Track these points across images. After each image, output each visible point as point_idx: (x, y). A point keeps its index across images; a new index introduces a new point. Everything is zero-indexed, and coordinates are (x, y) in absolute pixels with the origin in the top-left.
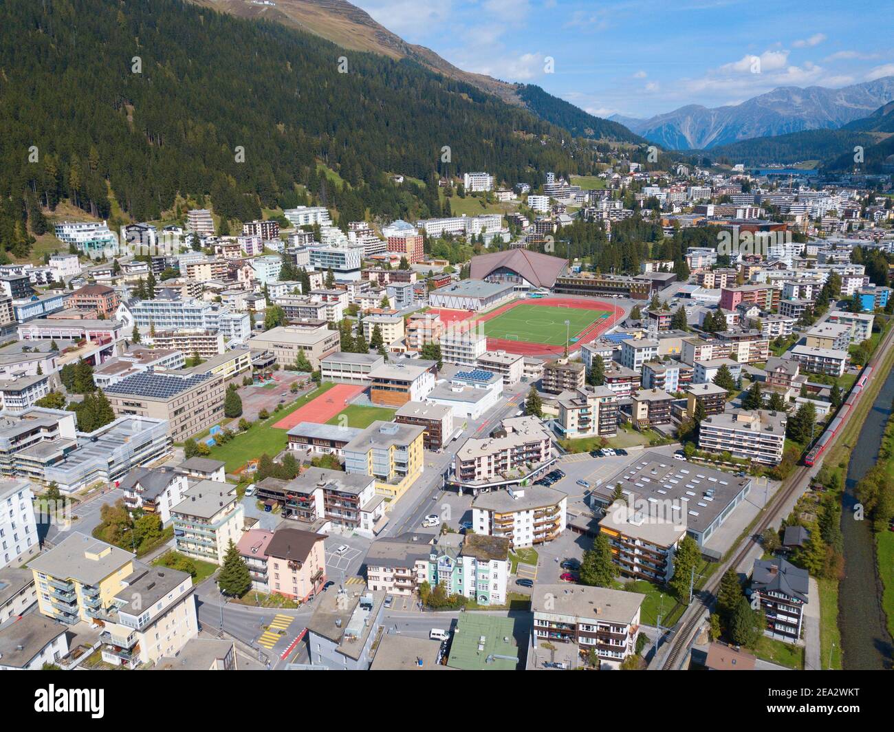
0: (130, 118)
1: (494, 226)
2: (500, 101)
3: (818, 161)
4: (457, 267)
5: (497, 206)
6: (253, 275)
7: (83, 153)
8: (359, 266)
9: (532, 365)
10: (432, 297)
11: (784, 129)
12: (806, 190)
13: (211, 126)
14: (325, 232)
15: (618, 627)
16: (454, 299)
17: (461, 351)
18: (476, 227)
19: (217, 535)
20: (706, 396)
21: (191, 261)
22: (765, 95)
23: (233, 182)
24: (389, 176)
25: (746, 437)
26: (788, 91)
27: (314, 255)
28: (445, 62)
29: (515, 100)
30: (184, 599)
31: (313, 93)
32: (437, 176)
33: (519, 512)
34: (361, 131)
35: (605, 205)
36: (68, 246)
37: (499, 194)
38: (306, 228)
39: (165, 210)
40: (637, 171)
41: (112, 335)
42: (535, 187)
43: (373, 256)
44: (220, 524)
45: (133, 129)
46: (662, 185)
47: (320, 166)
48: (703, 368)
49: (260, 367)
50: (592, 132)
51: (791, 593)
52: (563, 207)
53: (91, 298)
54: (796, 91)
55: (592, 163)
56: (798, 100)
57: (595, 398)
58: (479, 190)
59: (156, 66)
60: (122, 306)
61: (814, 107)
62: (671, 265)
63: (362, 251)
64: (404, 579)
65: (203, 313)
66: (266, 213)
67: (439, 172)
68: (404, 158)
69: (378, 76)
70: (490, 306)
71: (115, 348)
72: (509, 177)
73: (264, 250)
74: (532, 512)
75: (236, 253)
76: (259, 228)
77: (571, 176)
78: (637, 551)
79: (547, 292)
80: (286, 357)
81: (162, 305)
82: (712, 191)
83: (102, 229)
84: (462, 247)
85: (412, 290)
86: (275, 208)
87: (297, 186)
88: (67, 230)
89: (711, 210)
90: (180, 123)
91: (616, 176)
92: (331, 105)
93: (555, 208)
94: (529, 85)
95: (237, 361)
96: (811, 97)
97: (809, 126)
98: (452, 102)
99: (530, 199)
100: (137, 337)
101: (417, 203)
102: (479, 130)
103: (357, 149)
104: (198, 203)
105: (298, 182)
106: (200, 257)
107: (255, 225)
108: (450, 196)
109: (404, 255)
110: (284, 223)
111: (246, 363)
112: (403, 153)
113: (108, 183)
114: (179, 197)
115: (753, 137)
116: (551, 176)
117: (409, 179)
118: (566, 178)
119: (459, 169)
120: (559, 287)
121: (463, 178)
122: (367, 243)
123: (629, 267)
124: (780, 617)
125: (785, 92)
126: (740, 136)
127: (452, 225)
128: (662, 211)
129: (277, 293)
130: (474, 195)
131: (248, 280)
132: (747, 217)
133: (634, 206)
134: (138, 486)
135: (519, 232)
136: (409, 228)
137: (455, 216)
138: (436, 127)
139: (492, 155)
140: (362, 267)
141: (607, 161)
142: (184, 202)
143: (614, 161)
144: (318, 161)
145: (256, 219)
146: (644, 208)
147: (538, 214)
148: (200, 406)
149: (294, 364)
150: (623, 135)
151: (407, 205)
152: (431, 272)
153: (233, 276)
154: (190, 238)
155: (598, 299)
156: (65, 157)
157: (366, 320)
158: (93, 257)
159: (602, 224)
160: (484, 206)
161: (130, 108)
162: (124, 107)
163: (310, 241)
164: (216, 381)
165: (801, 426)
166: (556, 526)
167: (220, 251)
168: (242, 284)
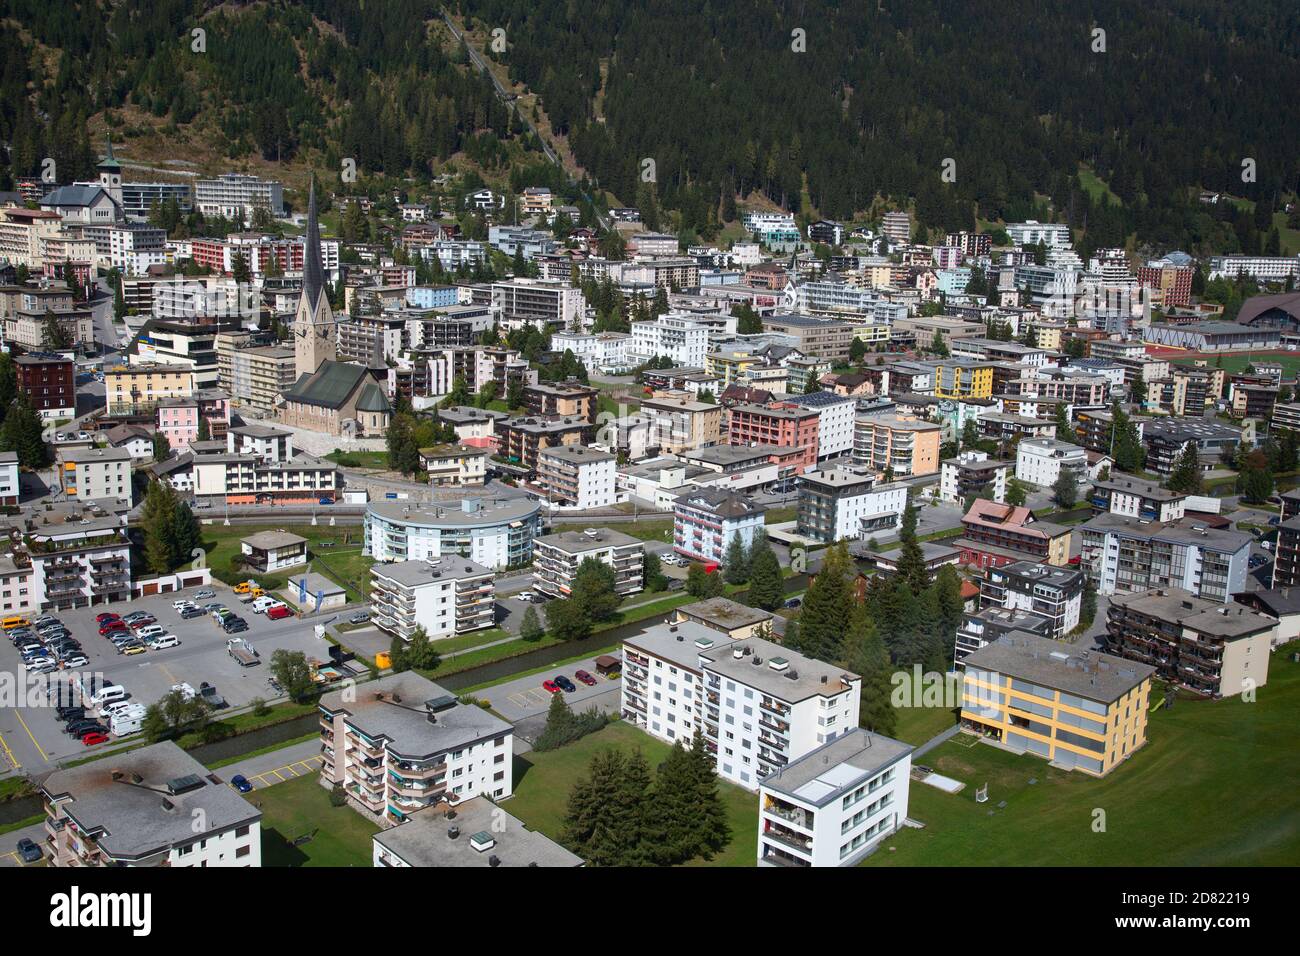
0: (846, 104)
6: (935, 284)
7: (786, 141)
10: (1147, 330)
13: (940, 113)
14: (1054, 255)
16: (1173, 333)
21: (873, 264)
24: (1193, 192)
27: (1020, 275)
30: (780, 379)
32: (1287, 197)
33: (1025, 403)
36: (752, 236)
38: (1028, 247)
39: (859, 210)
41: (775, 301)
45: (846, 115)
47: (1084, 173)
49: (899, 342)
53: (764, 275)
57: (1182, 377)
59: (893, 37)
60: (790, 285)
65: (862, 299)
66: (980, 226)
73: (963, 265)
74: (1036, 405)
75: (924, 262)
76: (965, 240)
78: (1097, 430)
80: (925, 340)
81: (825, 286)
83: (788, 221)
86: (996, 221)
87: (1037, 196)
88: (754, 219)
90: (902, 110)
95: (875, 330)
104: (899, 205)
105: (1042, 192)
106: (882, 261)
107: (960, 236)
110: (1001, 239)
111: (884, 336)
113: (804, 176)
114: (878, 197)
117: (1226, 198)
122: (1108, 274)
124: (1161, 458)
129: (955, 304)
131: (928, 290)
134: (769, 352)
142: (882, 203)
144: (1083, 166)
145: (965, 230)
148: (829, 343)
149: (931, 346)
153: (912, 282)
154: (879, 242)
156: (767, 146)
158: (774, 249)
161: (849, 91)
162: (842, 90)
164: (847, 328)
167: (908, 259)
168: (920, 291)
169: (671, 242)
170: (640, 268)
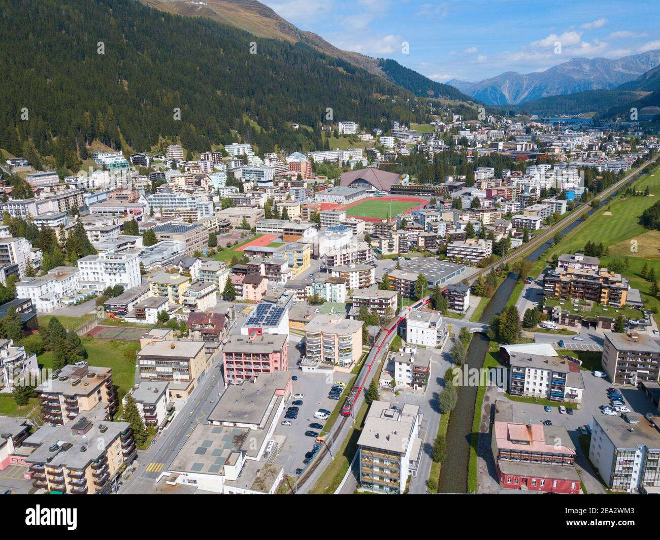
0: (126, 88)
1: (358, 155)
2: (365, 72)
3: (595, 113)
4: (333, 181)
5: (360, 143)
6: (210, 183)
7: (104, 111)
8: (272, 178)
9: (369, 225)
10: (317, 196)
11: (577, 89)
12: (570, 132)
14: (250, 159)
15: (386, 300)
16: (329, 196)
17: (331, 219)
18: (346, 156)
19: (219, 279)
20: (455, 234)
21: (173, 175)
22: (563, 64)
23: (193, 128)
24: (289, 124)
25: (468, 250)
26: (580, 61)
27: (245, 172)
28: (328, 43)
29: (377, 71)
30: (212, 291)
31: (239, 70)
32: (321, 124)
33: (352, 272)
34: (271, 95)
35: (432, 143)
36: (101, 166)
37: (361, 136)
38: (239, 157)
39: (153, 145)
40: (458, 120)
41: (141, 210)
42: (386, 132)
43: (280, 174)
44: (220, 275)
45: (129, 95)
46: (473, 129)
47: (245, 118)
48: (460, 224)
49: (223, 227)
50: (432, 93)
51: (460, 292)
52: (404, 144)
53: (124, 193)
54: (586, 61)
55: (427, 115)
56: (587, 68)
57: (396, 234)
58: (349, 133)
59: (137, 54)
60: (141, 197)
61: (599, 73)
62: (464, 177)
63: (274, 171)
64: (301, 294)
65: (187, 201)
66: (213, 148)
67: (322, 122)
68: (299, 112)
69: (281, 56)
70: (351, 201)
71: (143, 217)
72: (368, 124)
73: (214, 170)
74: (358, 273)
75: (198, 171)
76: (210, 156)
77: (411, 124)
78: (402, 285)
79: (386, 193)
80: (236, 222)
81: (165, 196)
82: (505, 133)
83: (119, 156)
84: (336, 169)
85: (304, 191)
86: (219, 145)
87: (232, 131)
88: (100, 157)
89: (501, 146)
90: (157, 91)
91: (442, 123)
92: (250, 78)
93: (399, 144)
94: (387, 60)
95: (211, 223)
96: (597, 65)
97: (595, 87)
98: (332, 74)
99: (382, 139)
100: (152, 213)
101: (307, 142)
102: (349, 94)
103: (268, 107)
104: (173, 141)
105: (232, 129)
106: (177, 173)
107: (208, 154)
108: (329, 137)
109: (299, 173)
110: (225, 154)
111: (215, 224)
112: (299, 109)
113: (119, 129)
114: (161, 138)
115: (554, 95)
116: (397, 124)
117: (302, 126)
118: (408, 125)
119: (336, 121)
120: (394, 190)
121: (338, 125)
122: (276, 166)
123: (438, 179)
124: (457, 303)
125: (577, 62)
126: (545, 95)
127: (331, 156)
128: (469, 146)
129: (225, 193)
130: (345, 136)
131: (207, 186)
132: (524, 150)
133: (451, 143)
134: (181, 263)
135: (373, 160)
136: (302, 157)
137: (332, 150)
138: (320, 92)
139: (357, 110)
140: (274, 179)
141: (437, 113)
142: (164, 141)
143: (443, 113)
144: (244, 115)
145: (208, 151)
146: (458, 144)
147: (387, 148)
148: (197, 239)
149: (240, 226)
150: (455, 95)
151: (301, 143)
152: (316, 182)
153: (198, 183)
154: (170, 162)
155: (416, 197)
156: (94, 114)
157: (278, 205)
158: (116, 173)
159: (428, 155)
160: (351, 143)
161: (126, 82)
162: (121, 81)
163: (241, 164)
164: (204, 228)
165: (500, 247)
166: (370, 280)
167: (189, 170)
168: (204, 188)
169: (54, 176)
170: (47, 202)
